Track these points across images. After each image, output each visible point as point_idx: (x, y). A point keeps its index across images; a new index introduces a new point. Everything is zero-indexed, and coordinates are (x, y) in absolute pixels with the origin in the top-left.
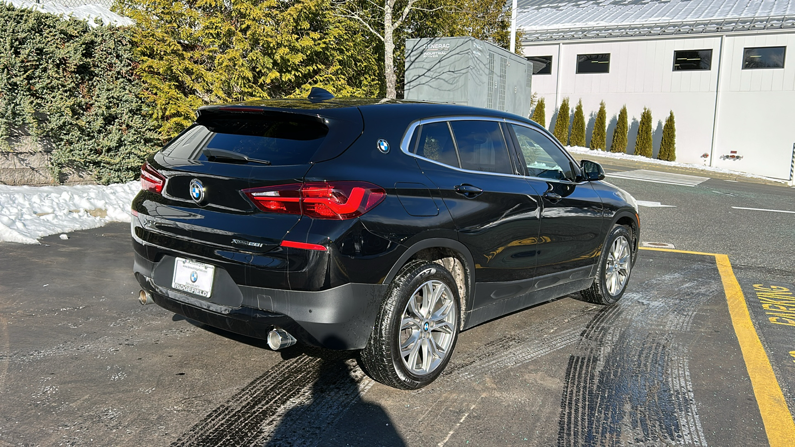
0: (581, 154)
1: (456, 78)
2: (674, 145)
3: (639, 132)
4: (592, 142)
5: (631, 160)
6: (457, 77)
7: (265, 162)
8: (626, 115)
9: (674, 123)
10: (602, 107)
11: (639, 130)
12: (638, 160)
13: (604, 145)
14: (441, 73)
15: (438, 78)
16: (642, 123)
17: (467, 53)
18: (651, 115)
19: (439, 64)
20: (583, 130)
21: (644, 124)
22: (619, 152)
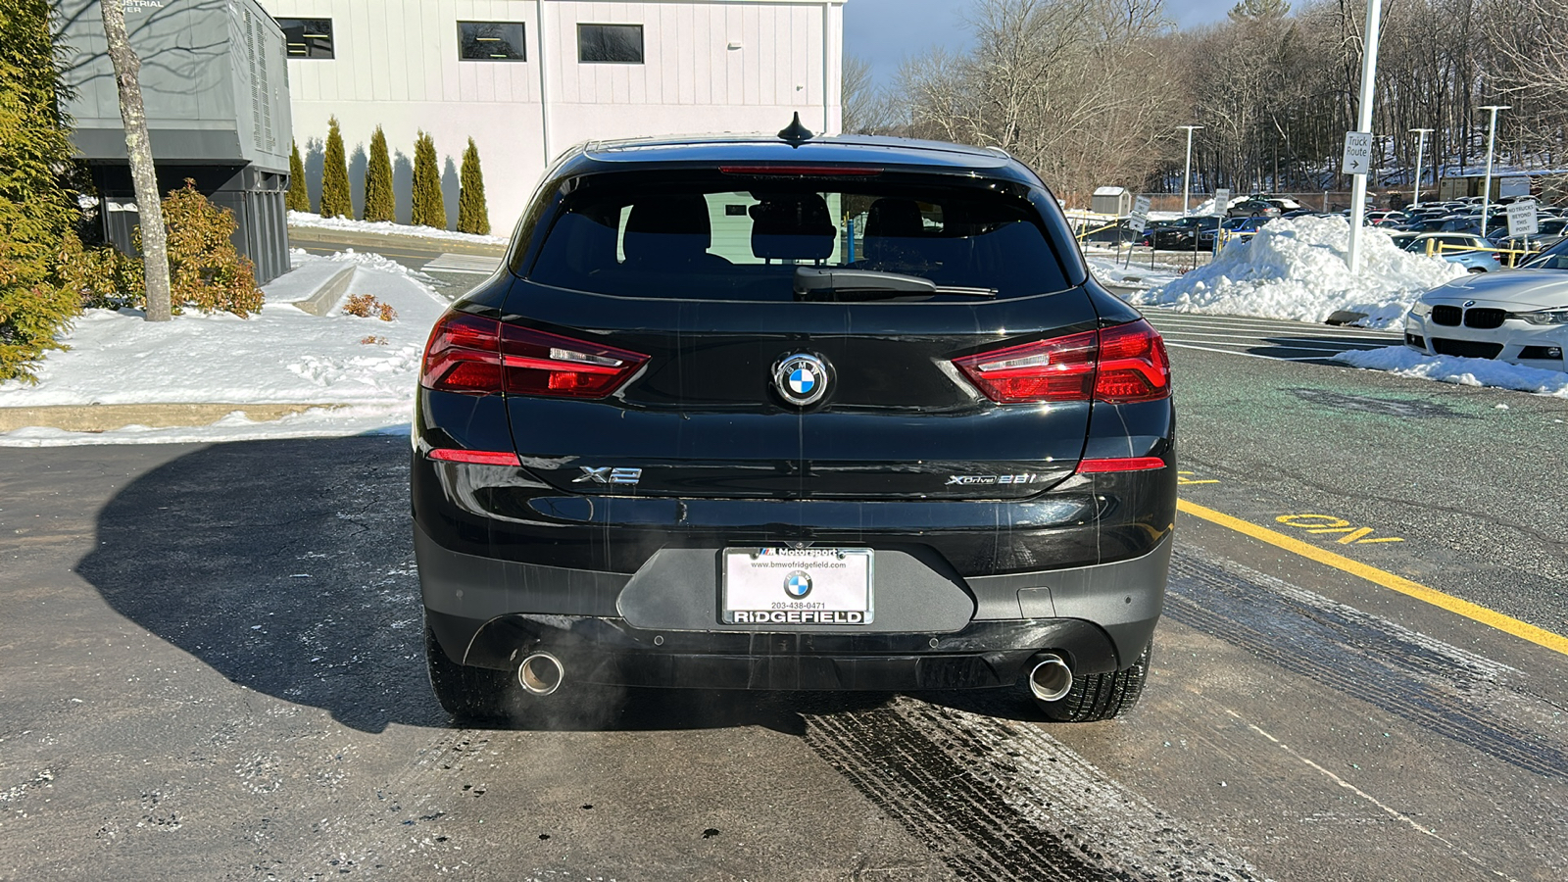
0: (307, 227)
1: (198, 63)
2: (484, 204)
3: (415, 180)
4: (324, 202)
5: (412, 234)
6: (202, 62)
7: (985, 292)
8: (385, 146)
9: (478, 161)
10: (333, 130)
11: (415, 176)
12: (425, 235)
13: (349, 206)
14: (157, 50)
15: (151, 63)
16: (420, 162)
17: (219, 8)
18: (434, 146)
19: (146, 29)
20: (299, 176)
21: (423, 164)
22: (383, 220)
